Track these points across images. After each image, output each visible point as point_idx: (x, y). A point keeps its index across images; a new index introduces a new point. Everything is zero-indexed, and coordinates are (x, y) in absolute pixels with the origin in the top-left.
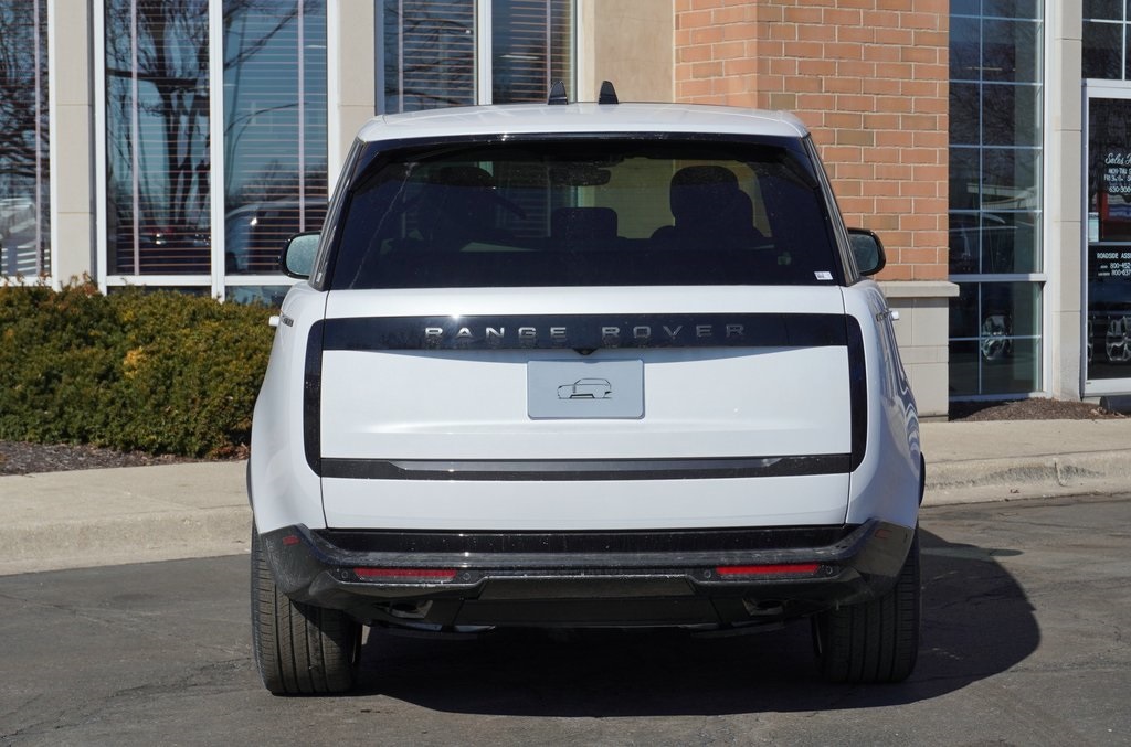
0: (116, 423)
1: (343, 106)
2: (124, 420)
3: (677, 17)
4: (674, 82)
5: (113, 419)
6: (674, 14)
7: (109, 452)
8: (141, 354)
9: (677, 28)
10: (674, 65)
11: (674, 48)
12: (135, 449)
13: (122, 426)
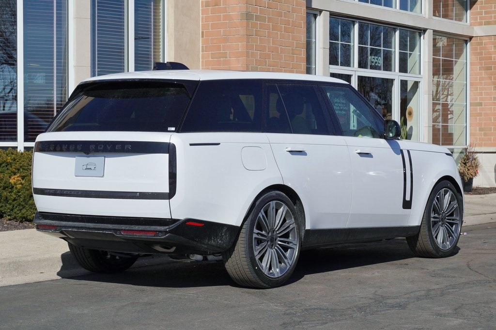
0: (17, 208)
2: (21, 207)
3: (203, 32)
4: (201, 60)
6: (201, 31)
7: (14, 223)
9: (202, 37)
10: (201, 53)
11: (201, 46)
12: (25, 221)
13: (21, 210)
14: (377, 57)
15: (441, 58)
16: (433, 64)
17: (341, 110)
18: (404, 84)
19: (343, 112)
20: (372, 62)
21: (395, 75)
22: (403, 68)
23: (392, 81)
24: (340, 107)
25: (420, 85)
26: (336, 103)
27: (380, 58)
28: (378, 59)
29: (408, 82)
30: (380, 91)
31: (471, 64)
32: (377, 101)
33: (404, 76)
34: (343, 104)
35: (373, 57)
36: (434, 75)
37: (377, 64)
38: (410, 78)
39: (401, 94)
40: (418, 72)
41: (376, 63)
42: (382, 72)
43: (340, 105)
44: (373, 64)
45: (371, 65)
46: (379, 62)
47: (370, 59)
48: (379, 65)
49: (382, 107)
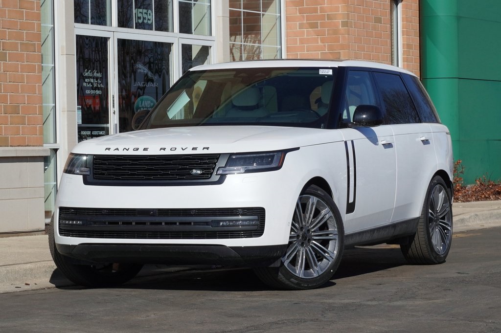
14: (145, 11)
15: (242, 10)
16: (230, 19)
17: (93, 88)
18: (187, 49)
19: (98, 92)
20: (139, 18)
21: (174, 38)
22: (186, 27)
23: (169, 45)
24: (92, 84)
25: (212, 51)
27: (150, 11)
28: (147, 14)
29: (193, 47)
30: (152, 60)
31: (288, 19)
32: (146, 75)
33: (187, 39)
34: (97, 78)
35: (141, 10)
36: (231, 35)
37: (145, 21)
38: (196, 41)
39: (183, 64)
40: (207, 31)
41: (144, 18)
42: (154, 32)
43: (92, 81)
44: (140, 21)
45: (137, 22)
46: (149, 17)
47: (135, 14)
48: (150, 22)
49: (155, 85)
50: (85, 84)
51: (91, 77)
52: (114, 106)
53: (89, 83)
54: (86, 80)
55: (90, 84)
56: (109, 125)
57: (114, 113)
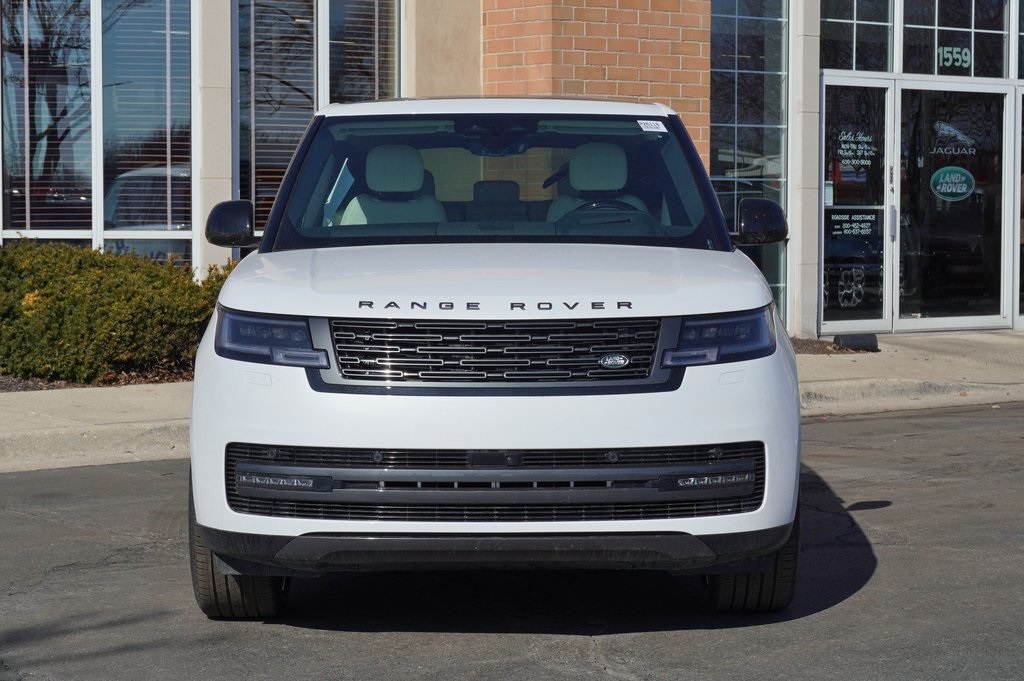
0: (17, 354)
1: (204, 88)
2: (23, 352)
3: (485, 15)
4: (482, 69)
5: (15, 351)
6: (482, 13)
7: (11, 379)
8: (37, 296)
9: (484, 24)
10: (482, 55)
11: (482, 41)
12: (33, 376)
13: (22, 357)
14: (956, 49)
17: (856, 157)
19: (865, 162)
20: (946, 60)
21: (1008, 86)
23: (1000, 97)
24: (853, 151)
26: (845, 142)
27: (966, 50)
28: (960, 53)
34: (863, 144)
35: (947, 49)
37: (957, 64)
41: (955, 60)
42: (972, 79)
43: (854, 147)
44: (948, 64)
45: (941, 64)
46: (965, 59)
47: (939, 54)
48: (965, 65)
49: (970, 152)
50: (841, 152)
51: (850, 142)
52: (891, 181)
53: (847, 150)
54: (843, 146)
55: (850, 152)
56: (884, 207)
57: (892, 190)
